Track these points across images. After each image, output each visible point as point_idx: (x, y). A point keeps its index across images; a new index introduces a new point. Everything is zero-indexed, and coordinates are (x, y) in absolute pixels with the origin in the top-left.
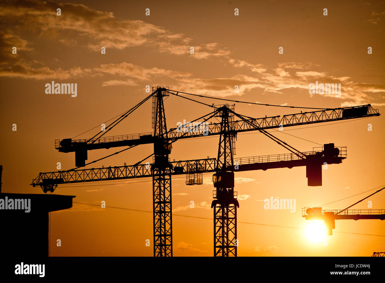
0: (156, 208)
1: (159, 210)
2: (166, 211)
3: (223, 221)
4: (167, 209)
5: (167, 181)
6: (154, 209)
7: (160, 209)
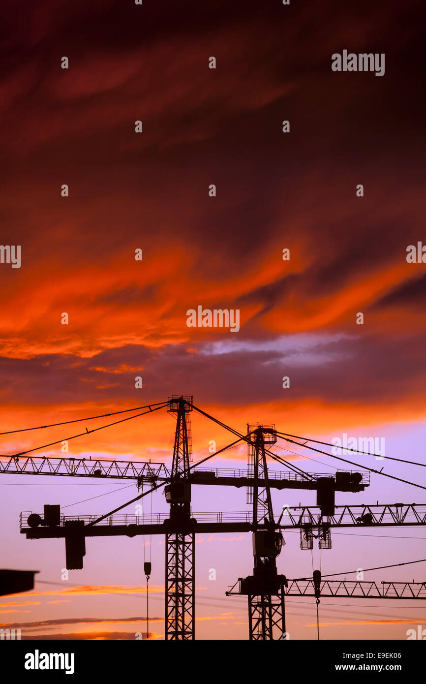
7: (177, 590)
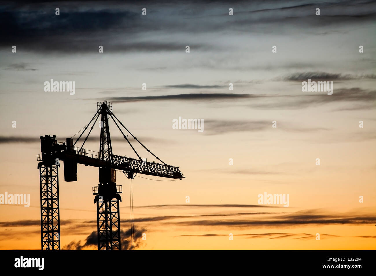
0: (43, 205)
1: (46, 206)
2: (53, 207)
3: (106, 215)
4: (55, 206)
5: (54, 178)
6: (42, 206)
